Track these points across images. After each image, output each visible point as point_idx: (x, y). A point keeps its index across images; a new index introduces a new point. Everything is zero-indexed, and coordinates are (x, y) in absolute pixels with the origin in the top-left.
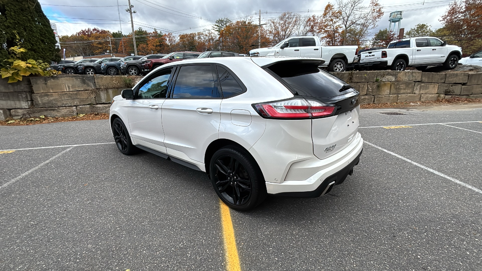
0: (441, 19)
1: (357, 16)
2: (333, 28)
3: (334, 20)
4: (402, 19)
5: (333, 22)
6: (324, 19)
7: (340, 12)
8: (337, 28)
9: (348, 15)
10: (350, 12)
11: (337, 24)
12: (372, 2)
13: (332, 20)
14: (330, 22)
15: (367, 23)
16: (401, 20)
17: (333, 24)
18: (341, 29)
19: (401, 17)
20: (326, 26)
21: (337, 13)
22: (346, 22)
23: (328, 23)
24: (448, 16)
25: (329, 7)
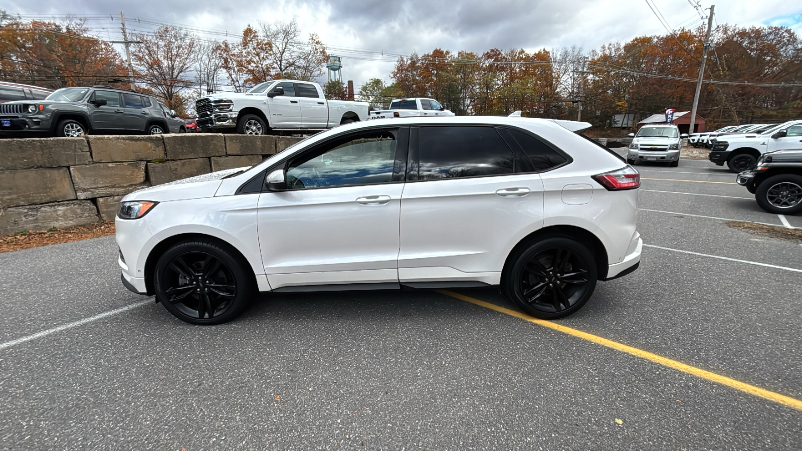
0: (392, 76)
1: (295, 55)
2: (262, 67)
3: (262, 55)
4: (342, 67)
5: (261, 58)
6: (244, 51)
7: (270, 44)
8: (268, 69)
9: (280, 49)
10: (284, 47)
11: (268, 62)
12: (311, 38)
13: (258, 55)
14: (255, 57)
15: (309, 66)
16: (341, 69)
17: (260, 61)
18: (274, 70)
19: (340, 64)
20: (249, 62)
21: (265, 45)
22: (281, 61)
23: (251, 58)
24: (397, 73)
25: (248, 32)
